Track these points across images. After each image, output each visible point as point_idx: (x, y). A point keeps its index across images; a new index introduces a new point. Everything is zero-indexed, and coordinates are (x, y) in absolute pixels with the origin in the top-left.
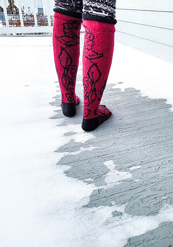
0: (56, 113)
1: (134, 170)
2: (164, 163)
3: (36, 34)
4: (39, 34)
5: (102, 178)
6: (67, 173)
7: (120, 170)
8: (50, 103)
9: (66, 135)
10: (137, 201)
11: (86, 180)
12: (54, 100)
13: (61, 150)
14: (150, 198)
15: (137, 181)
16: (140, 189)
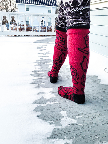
0: (34, 81)
1: (78, 118)
2: (97, 115)
3: (25, 35)
4: (27, 35)
5: (59, 121)
6: (39, 116)
7: (70, 117)
8: (31, 75)
9: (39, 93)
10: (80, 137)
11: (49, 122)
12: (33, 73)
13: (36, 102)
14: (88, 137)
15: (80, 125)
16: (81, 131)
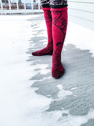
0: (30, 58)
1: (74, 90)
2: (90, 86)
3: (17, 13)
4: (19, 13)
5: (56, 95)
6: (37, 92)
7: (66, 90)
8: (26, 52)
9: (35, 70)
10: (75, 107)
11: (47, 96)
12: (28, 51)
13: (33, 79)
14: (82, 106)
15: (75, 96)
16: (77, 101)
